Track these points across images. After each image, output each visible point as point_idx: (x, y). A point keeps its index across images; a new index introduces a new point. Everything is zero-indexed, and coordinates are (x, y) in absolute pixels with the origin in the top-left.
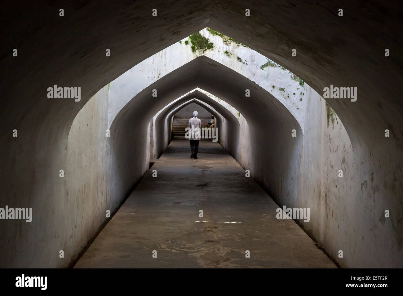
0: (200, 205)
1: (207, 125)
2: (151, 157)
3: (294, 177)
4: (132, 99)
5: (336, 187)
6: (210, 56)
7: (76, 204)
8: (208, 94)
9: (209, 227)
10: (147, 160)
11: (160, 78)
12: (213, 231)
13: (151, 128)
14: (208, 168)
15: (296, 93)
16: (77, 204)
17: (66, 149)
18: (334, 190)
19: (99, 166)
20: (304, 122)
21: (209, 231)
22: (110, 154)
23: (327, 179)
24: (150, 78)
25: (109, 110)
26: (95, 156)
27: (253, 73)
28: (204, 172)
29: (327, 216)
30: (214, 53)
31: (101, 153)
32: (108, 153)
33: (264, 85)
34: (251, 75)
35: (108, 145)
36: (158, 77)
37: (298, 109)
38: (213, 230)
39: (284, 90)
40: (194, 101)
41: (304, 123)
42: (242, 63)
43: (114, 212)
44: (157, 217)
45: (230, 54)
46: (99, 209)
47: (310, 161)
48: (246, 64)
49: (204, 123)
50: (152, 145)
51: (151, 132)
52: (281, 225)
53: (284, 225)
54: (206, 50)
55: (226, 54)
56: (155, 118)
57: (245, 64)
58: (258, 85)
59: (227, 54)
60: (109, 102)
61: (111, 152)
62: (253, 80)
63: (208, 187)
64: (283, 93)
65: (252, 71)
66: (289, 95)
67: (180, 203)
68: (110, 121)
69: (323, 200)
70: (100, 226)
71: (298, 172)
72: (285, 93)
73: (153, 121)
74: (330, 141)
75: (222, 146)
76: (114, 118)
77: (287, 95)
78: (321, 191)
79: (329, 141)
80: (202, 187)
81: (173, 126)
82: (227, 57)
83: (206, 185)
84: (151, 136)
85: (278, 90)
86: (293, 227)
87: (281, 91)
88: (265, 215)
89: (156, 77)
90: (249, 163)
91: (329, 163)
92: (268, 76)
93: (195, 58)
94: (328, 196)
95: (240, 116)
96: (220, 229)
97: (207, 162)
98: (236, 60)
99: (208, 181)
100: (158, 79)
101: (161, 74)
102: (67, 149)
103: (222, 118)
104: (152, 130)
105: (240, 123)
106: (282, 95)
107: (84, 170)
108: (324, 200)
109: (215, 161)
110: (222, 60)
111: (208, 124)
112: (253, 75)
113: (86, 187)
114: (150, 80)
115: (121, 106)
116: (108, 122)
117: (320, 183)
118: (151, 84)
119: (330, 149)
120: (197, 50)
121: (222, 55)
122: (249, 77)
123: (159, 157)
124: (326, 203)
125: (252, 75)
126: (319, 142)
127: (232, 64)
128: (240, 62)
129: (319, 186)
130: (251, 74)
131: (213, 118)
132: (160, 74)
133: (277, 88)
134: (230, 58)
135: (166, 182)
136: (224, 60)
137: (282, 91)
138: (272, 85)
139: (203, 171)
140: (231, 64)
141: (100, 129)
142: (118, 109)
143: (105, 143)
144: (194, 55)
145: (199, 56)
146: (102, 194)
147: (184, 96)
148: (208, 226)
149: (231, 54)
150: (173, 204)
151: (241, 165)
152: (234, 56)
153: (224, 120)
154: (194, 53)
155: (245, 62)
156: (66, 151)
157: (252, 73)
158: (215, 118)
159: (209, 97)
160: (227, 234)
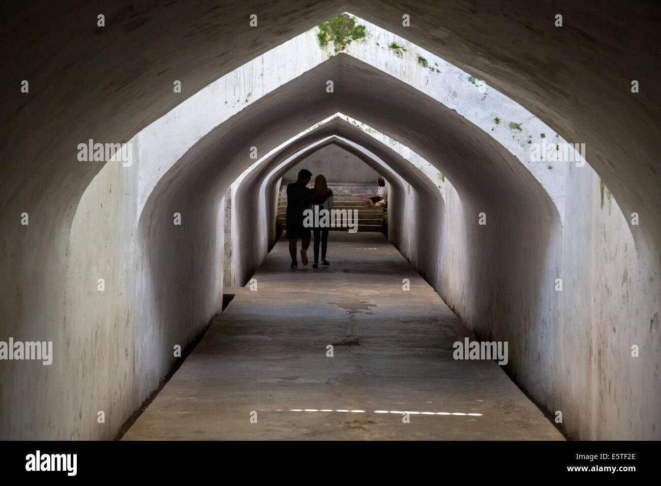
0: (338, 381)
1: (369, 203)
2: (227, 283)
3: (548, 320)
4: (190, 149)
5: (615, 331)
6: (358, 55)
7: (81, 366)
8: (365, 128)
9: (355, 421)
10: (218, 289)
11: (250, 103)
12: (363, 428)
13: (225, 210)
14: (365, 306)
15: (546, 135)
16: (83, 368)
17: (66, 255)
18: (612, 339)
19: (121, 294)
20: (563, 196)
21: (354, 428)
22: (142, 268)
23: (602, 318)
24: (229, 104)
25: (141, 174)
26: (114, 272)
27: (452, 92)
28: (352, 314)
29: (601, 395)
30: (367, 47)
31: (124, 266)
32: (137, 267)
33: (476, 117)
34: (449, 95)
35: (138, 248)
36: (247, 101)
37: (550, 168)
38: (365, 426)
39: (521, 127)
40: (334, 142)
41: (564, 199)
42: (428, 69)
43: (147, 398)
44: (245, 404)
45: (401, 50)
46: (120, 386)
47: (574, 282)
48: (438, 71)
49: (360, 196)
50: (229, 253)
51: (225, 220)
52: (510, 419)
53: (519, 419)
54: (349, 42)
55: (392, 51)
56: (235, 186)
57: (436, 70)
58: (463, 117)
59: (396, 50)
60: (140, 157)
61: (142, 265)
62: (451, 106)
63: (360, 346)
64: (517, 133)
65: (450, 87)
66: (531, 139)
67: (295, 378)
68: (143, 196)
69: (595, 363)
70: (122, 424)
71: (554, 306)
72: (523, 133)
73: (229, 193)
74: (605, 238)
75: (404, 255)
76: (151, 190)
77: (526, 139)
78: (592, 343)
79: (603, 238)
80: (348, 347)
81: (279, 204)
82: (396, 57)
83: (356, 343)
84: (227, 231)
85: (508, 126)
86: (536, 422)
87: (513, 130)
88: (481, 401)
89: (243, 100)
90: (463, 294)
91: (604, 284)
92: (485, 96)
93: (327, 59)
94: (602, 351)
95: (443, 181)
96: (379, 424)
97: (362, 294)
98: (414, 63)
99: (360, 334)
100: (246, 105)
101: (253, 94)
102: (68, 255)
103: (405, 184)
104: (228, 216)
105: (444, 197)
106: (516, 139)
107: (95, 300)
108: (597, 363)
109: (383, 291)
110: (384, 63)
111: (371, 201)
112: (453, 94)
113: (98, 334)
114: (228, 107)
115: (167, 164)
116: (139, 200)
117: (591, 326)
118: (230, 116)
119: (606, 253)
120: (329, 42)
121: (384, 52)
122: (444, 100)
123: (245, 281)
124: (600, 367)
125: (451, 95)
126: (588, 241)
127: (407, 72)
128: (423, 67)
129: (588, 334)
130: (448, 93)
131: (382, 184)
132: (249, 95)
133: (505, 124)
134: (402, 58)
135: (263, 336)
136: (388, 63)
137: (516, 130)
138: (495, 118)
139: (350, 313)
140: (404, 72)
141: (123, 214)
142: (159, 170)
143: (132, 244)
144: (325, 53)
145: (334, 54)
146: (127, 355)
147: (308, 131)
148: (353, 420)
149: (404, 50)
150: (280, 380)
151: (447, 302)
152: (411, 54)
153: (409, 190)
154: (323, 49)
155: (435, 67)
156: (66, 259)
157: (450, 92)
158: (387, 184)
159: (368, 133)
160: (393, 434)
